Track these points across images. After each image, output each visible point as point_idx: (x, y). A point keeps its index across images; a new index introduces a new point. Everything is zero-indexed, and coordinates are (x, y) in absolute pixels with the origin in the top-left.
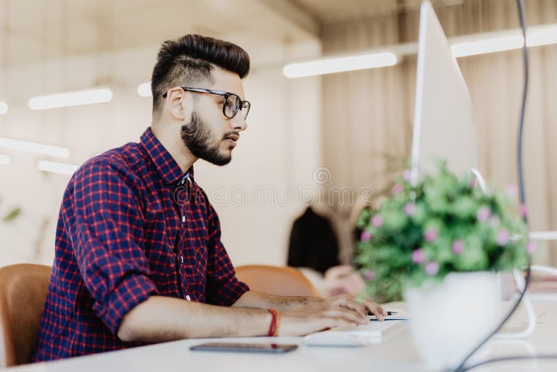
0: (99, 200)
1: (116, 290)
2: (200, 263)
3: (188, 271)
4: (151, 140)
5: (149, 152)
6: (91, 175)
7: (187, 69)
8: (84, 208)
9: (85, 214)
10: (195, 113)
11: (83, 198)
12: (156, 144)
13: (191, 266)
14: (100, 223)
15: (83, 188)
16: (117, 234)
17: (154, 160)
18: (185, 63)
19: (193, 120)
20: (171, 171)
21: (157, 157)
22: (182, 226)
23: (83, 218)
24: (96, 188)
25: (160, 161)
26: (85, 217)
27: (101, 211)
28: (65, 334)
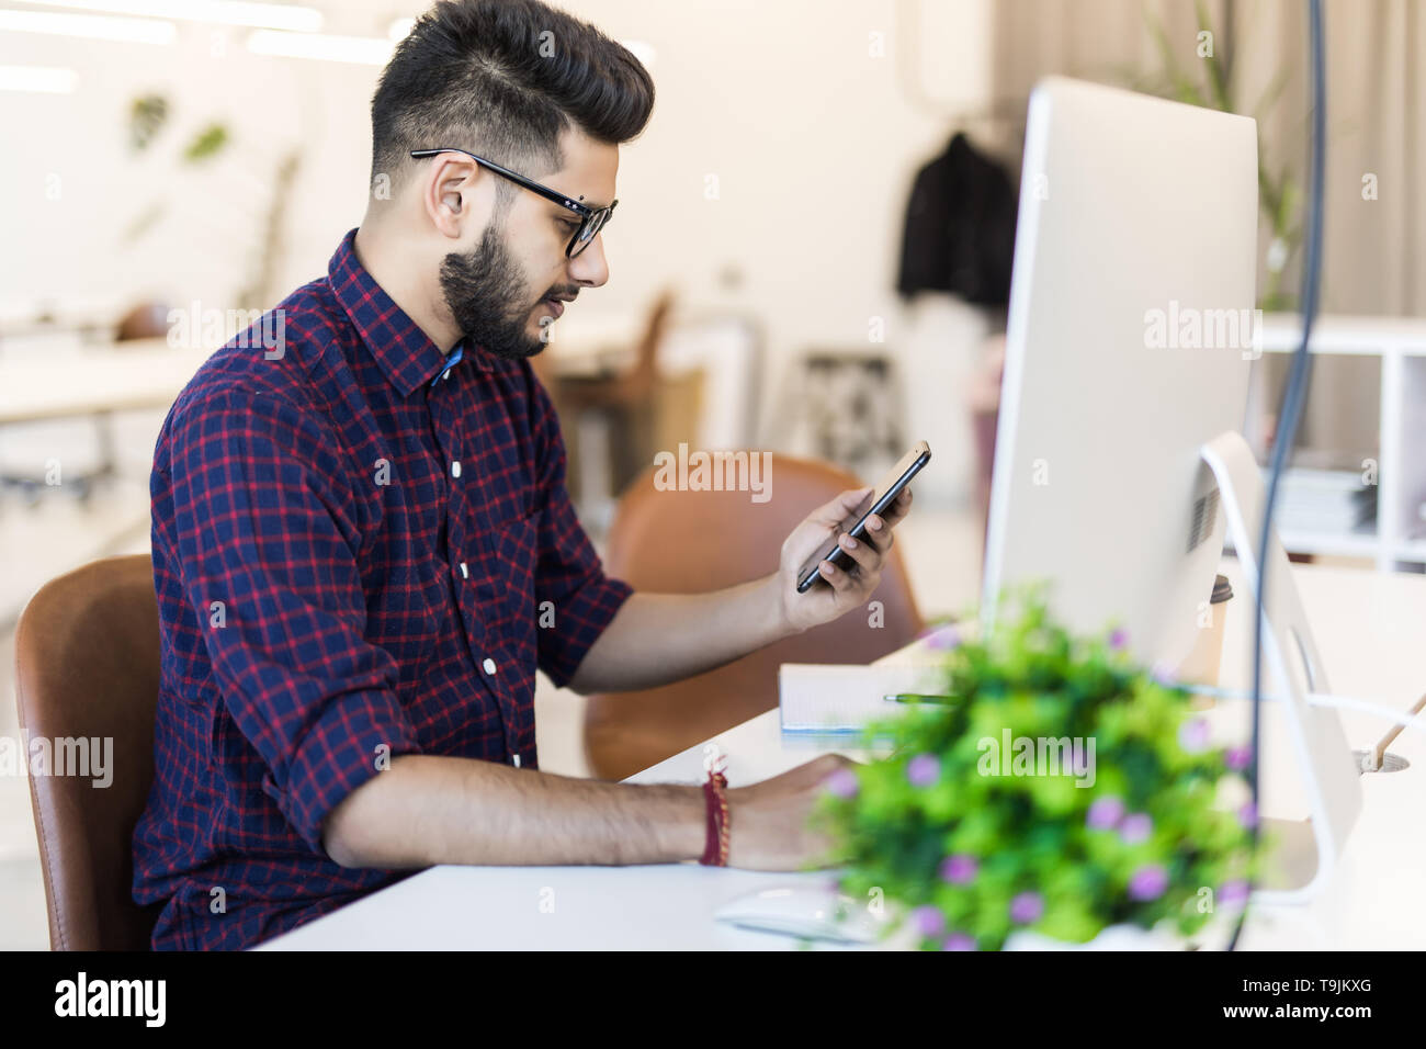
0: (228, 510)
1: (301, 753)
2: (514, 565)
3: (484, 594)
4: (353, 278)
5: (350, 312)
6: (203, 441)
7: (497, 111)
8: (198, 531)
9: (200, 548)
10: (493, 231)
11: (193, 503)
12: (368, 289)
13: (490, 580)
14: (238, 572)
15: (189, 478)
16: (278, 601)
17: (364, 334)
18: (497, 94)
19: (484, 246)
20: (413, 358)
21: (374, 325)
22: (454, 488)
23: (196, 563)
24: (217, 477)
25: (382, 336)
26: (201, 557)
27: (237, 542)
28: (204, 800)
